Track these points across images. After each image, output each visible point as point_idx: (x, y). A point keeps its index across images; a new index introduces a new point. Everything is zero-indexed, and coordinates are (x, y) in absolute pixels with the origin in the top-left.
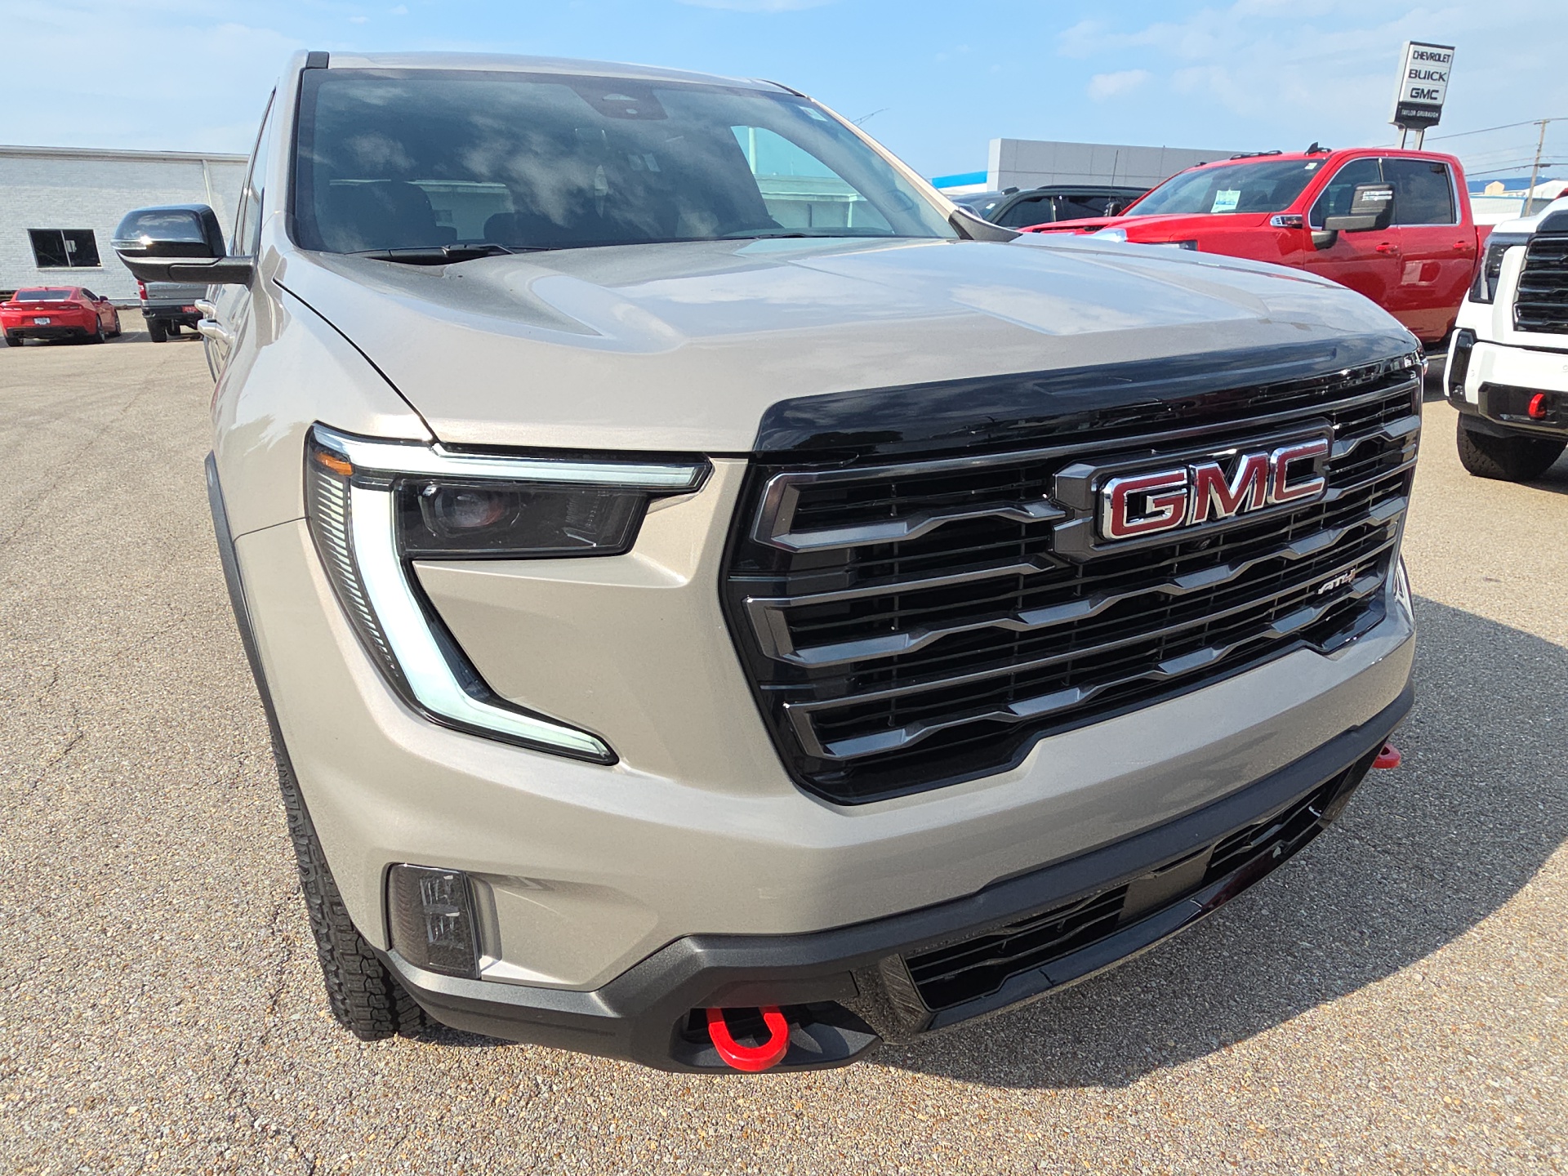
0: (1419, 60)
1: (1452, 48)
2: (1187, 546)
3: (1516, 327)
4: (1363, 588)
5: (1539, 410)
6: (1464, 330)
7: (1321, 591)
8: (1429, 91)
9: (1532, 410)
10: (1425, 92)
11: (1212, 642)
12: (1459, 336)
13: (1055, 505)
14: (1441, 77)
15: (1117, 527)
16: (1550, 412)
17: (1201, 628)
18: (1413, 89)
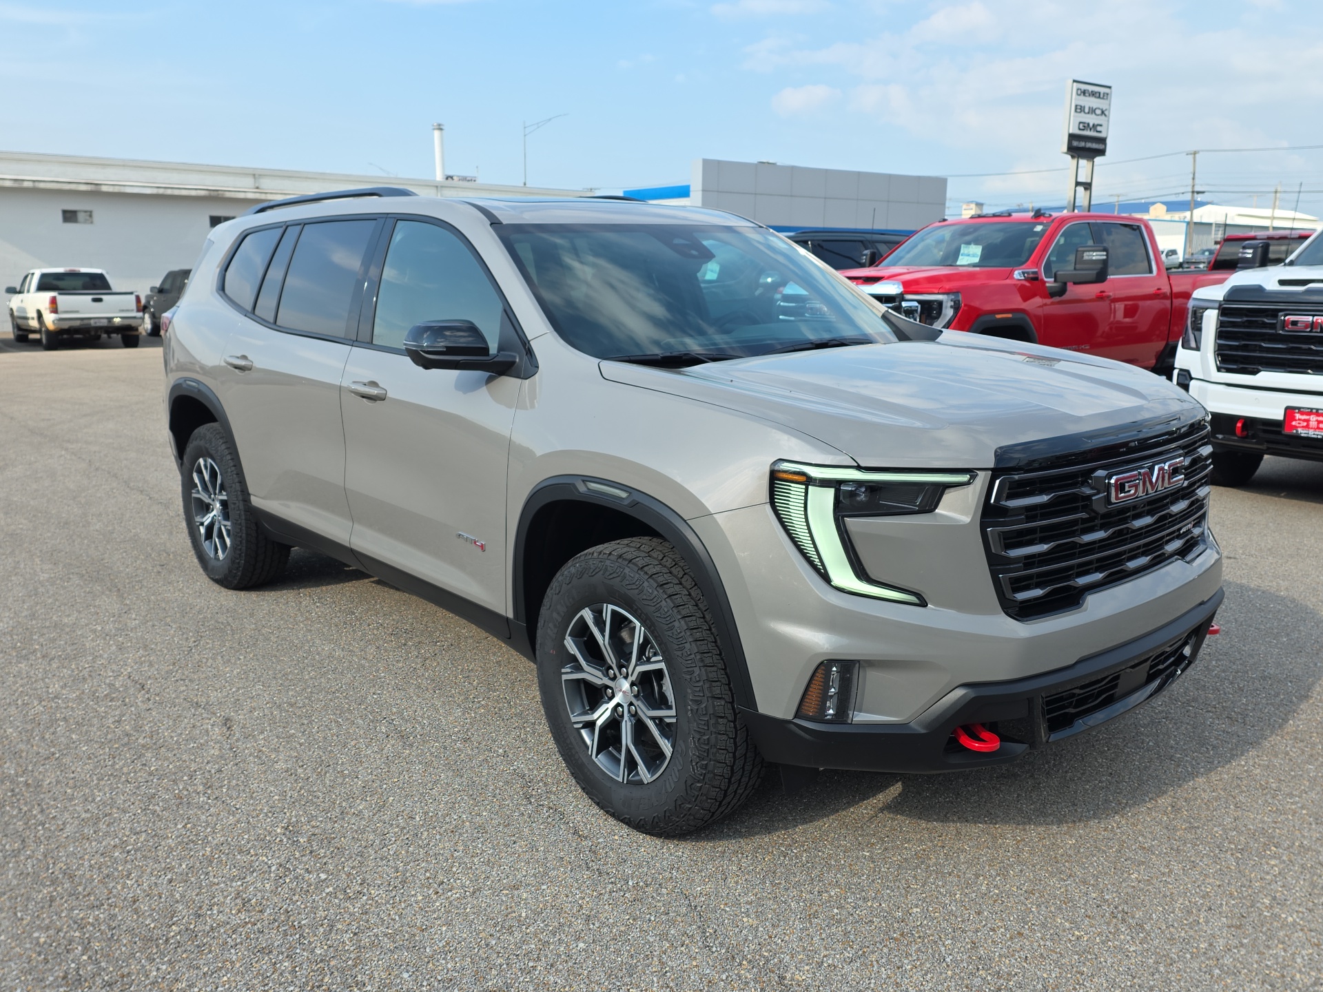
0: (1082, 97)
1: (1110, 87)
2: (1135, 507)
3: (1219, 369)
4: (1197, 531)
5: (1243, 430)
6: (1181, 370)
7: (1181, 532)
8: (1094, 125)
9: (1238, 432)
10: (1091, 125)
11: (1144, 554)
12: (1178, 374)
13: (1092, 488)
14: (1103, 112)
15: (1117, 498)
16: (1250, 433)
17: (1138, 547)
18: (1080, 123)
